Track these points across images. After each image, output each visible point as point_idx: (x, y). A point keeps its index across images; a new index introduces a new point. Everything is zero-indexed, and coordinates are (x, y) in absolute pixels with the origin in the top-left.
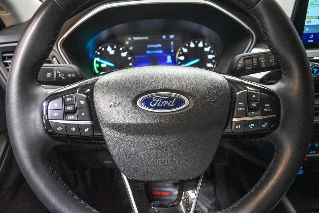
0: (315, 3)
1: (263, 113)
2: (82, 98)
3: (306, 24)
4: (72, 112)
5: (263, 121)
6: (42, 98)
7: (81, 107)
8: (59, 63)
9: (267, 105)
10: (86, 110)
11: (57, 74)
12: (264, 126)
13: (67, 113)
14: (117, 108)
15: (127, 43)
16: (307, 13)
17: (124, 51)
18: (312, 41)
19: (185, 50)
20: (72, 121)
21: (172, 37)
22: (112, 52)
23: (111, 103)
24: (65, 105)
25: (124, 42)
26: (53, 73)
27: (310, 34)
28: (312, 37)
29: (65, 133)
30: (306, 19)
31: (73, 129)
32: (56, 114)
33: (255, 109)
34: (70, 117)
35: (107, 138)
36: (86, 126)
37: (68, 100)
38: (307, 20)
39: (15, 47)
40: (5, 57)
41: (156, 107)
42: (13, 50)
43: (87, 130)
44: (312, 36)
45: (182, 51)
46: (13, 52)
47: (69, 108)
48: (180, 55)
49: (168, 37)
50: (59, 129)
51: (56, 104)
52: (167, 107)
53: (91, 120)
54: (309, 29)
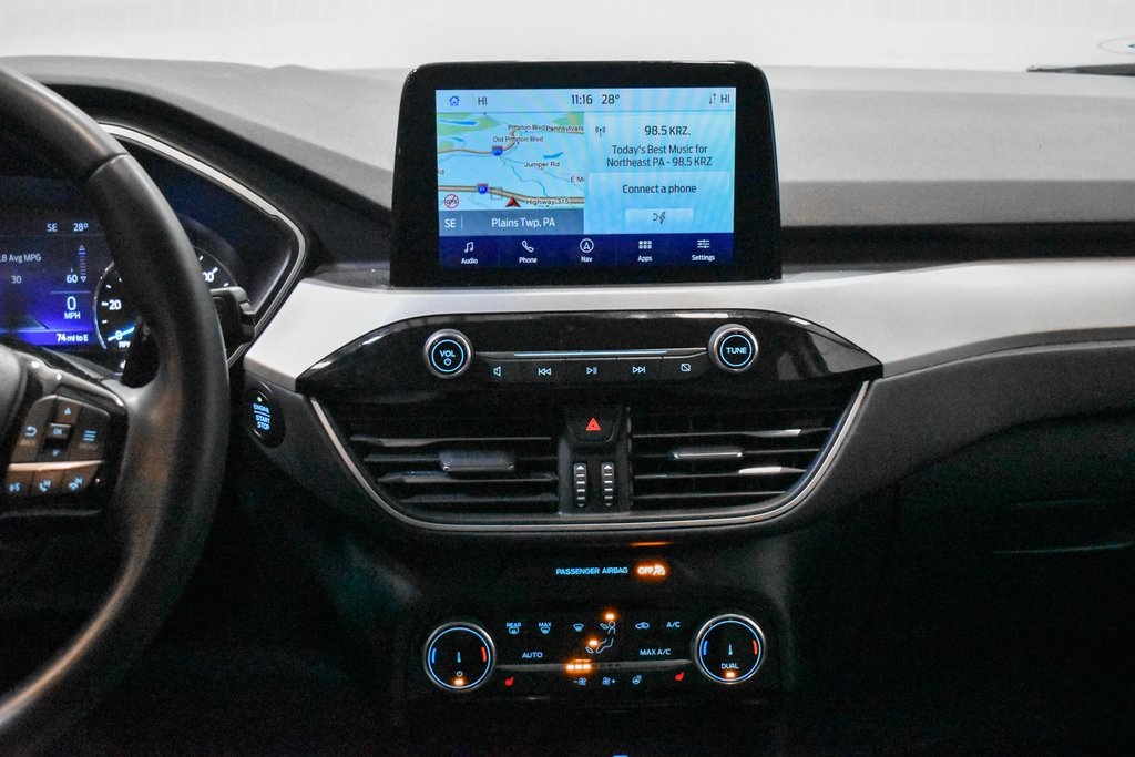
0: (458, 145)
3: (442, 207)
16: (439, 175)
18: (473, 261)
21: (80, 227)
27: (462, 241)
28: (472, 249)
30: (439, 193)
38: (441, 196)
44: (470, 246)
49: (66, 228)
54: (458, 223)
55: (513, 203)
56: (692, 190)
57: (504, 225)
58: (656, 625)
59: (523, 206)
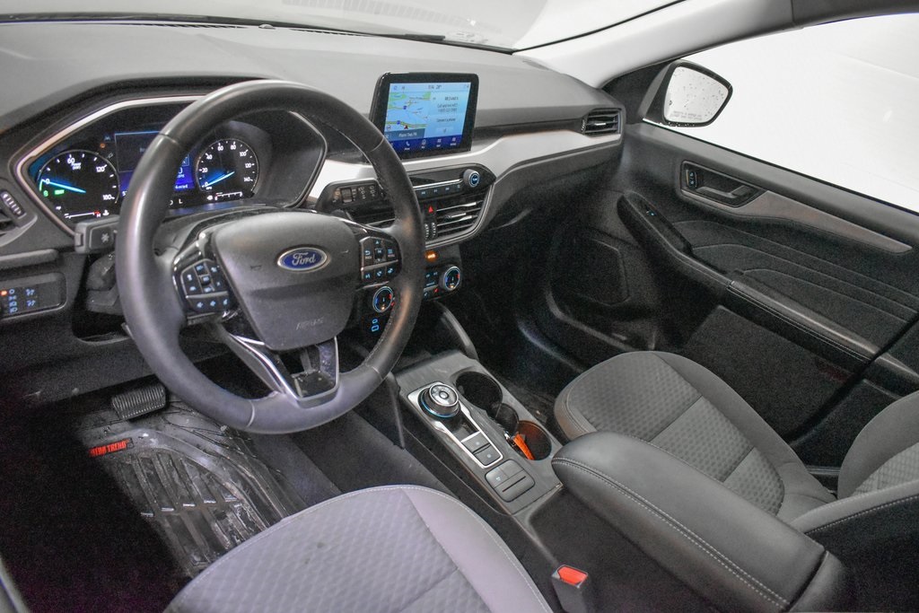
1: (388, 260)
5: (388, 267)
9: (390, 251)
12: (390, 272)
15: (103, 146)
17: (101, 163)
19: (209, 157)
20: (209, 293)
22: (77, 166)
32: (193, 288)
33: (380, 256)
34: (207, 289)
36: (224, 298)
37: (198, 268)
41: (299, 266)
43: (225, 303)
45: (204, 158)
48: (201, 166)
54: (389, 136)
55: (406, 127)
56: (454, 120)
57: (402, 136)
58: (432, 274)
59: (409, 128)
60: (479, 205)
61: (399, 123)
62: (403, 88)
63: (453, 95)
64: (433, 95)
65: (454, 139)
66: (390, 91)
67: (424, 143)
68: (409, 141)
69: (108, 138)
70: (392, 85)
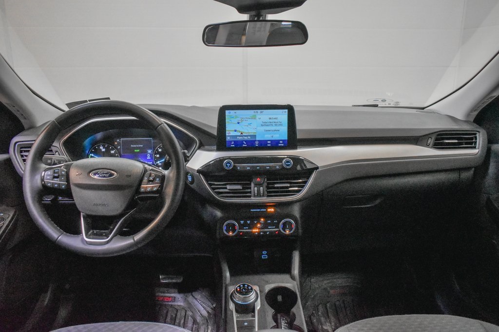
2: (64, 171)
3: (227, 135)
4: (57, 177)
6: (42, 170)
7: (62, 175)
8: (59, 155)
10: (65, 177)
11: (54, 161)
13: (55, 177)
14: (81, 176)
15: (116, 143)
16: (226, 128)
17: (112, 149)
18: (233, 146)
20: (56, 181)
22: (103, 150)
23: (77, 174)
24: (54, 173)
25: (114, 143)
26: (51, 160)
27: (231, 142)
28: (233, 143)
29: (52, 187)
31: (56, 186)
32: (48, 177)
33: (152, 181)
34: (55, 180)
35: (72, 189)
36: (63, 185)
37: (56, 171)
38: (227, 132)
39: (33, 144)
40: (22, 150)
42: (30, 146)
43: (63, 187)
46: (30, 147)
47: (56, 175)
50: (49, 185)
51: (49, 173)
52: (104, 177)
53: (67, 182)
54: (230, 138)
55: (242, 133)
56: (279, 131)
57: (240, 138)
58: (272, 221)
59: (244, 134)
60: (305, 182)
61: (236, 131)
62: (236, 113)
63: (274, 116)
64: (258, 117)
65: (281, 142)
66: (226, 114)
67: (257, 143)
68: (245, 141)
69: (118, 140)
70: (227, 112)
